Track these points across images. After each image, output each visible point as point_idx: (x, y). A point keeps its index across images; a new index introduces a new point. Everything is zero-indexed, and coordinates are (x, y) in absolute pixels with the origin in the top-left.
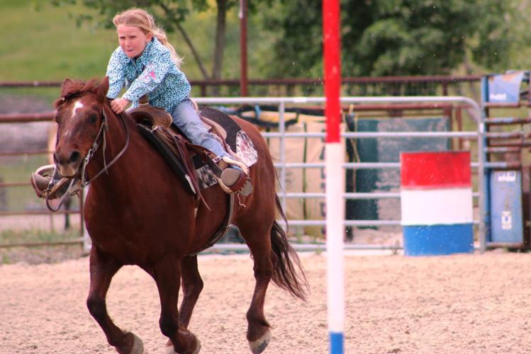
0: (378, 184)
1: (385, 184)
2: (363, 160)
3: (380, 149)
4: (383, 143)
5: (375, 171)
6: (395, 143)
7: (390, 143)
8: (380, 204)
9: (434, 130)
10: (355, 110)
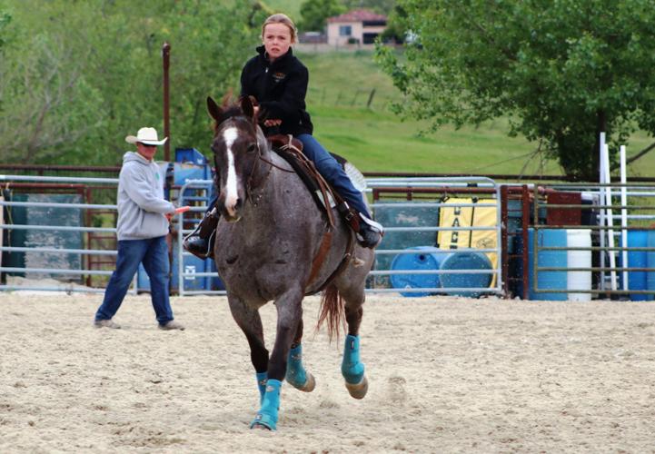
0: (26, 243)
1: (31, 243)
2: (15, 223)
3: (29, 217)
4: (31, 212)
5: (25, 231)
6: (40, 213)
7: (37, 212)
8: (27, 257)
9: (70, 202)
10: (10, 187)
